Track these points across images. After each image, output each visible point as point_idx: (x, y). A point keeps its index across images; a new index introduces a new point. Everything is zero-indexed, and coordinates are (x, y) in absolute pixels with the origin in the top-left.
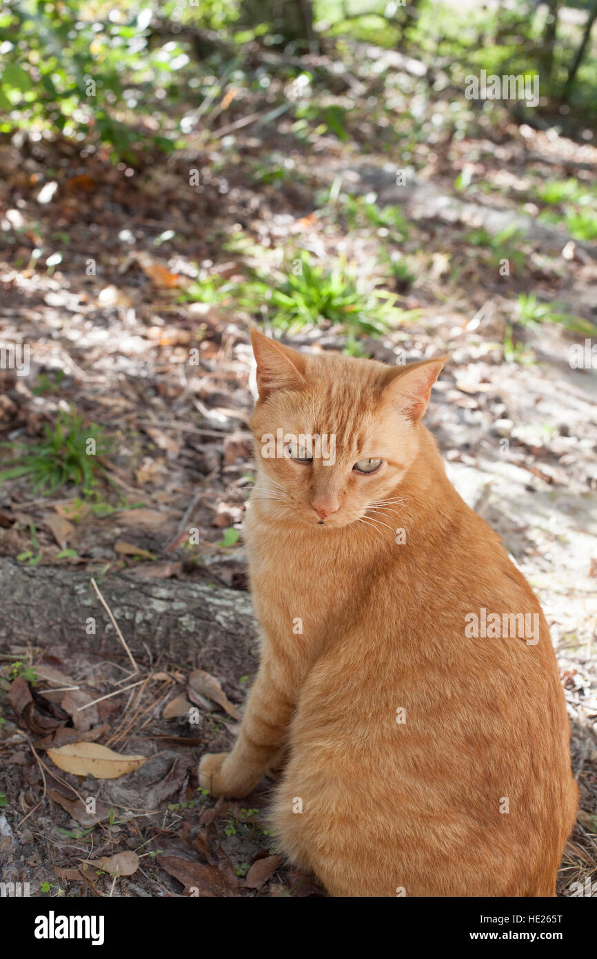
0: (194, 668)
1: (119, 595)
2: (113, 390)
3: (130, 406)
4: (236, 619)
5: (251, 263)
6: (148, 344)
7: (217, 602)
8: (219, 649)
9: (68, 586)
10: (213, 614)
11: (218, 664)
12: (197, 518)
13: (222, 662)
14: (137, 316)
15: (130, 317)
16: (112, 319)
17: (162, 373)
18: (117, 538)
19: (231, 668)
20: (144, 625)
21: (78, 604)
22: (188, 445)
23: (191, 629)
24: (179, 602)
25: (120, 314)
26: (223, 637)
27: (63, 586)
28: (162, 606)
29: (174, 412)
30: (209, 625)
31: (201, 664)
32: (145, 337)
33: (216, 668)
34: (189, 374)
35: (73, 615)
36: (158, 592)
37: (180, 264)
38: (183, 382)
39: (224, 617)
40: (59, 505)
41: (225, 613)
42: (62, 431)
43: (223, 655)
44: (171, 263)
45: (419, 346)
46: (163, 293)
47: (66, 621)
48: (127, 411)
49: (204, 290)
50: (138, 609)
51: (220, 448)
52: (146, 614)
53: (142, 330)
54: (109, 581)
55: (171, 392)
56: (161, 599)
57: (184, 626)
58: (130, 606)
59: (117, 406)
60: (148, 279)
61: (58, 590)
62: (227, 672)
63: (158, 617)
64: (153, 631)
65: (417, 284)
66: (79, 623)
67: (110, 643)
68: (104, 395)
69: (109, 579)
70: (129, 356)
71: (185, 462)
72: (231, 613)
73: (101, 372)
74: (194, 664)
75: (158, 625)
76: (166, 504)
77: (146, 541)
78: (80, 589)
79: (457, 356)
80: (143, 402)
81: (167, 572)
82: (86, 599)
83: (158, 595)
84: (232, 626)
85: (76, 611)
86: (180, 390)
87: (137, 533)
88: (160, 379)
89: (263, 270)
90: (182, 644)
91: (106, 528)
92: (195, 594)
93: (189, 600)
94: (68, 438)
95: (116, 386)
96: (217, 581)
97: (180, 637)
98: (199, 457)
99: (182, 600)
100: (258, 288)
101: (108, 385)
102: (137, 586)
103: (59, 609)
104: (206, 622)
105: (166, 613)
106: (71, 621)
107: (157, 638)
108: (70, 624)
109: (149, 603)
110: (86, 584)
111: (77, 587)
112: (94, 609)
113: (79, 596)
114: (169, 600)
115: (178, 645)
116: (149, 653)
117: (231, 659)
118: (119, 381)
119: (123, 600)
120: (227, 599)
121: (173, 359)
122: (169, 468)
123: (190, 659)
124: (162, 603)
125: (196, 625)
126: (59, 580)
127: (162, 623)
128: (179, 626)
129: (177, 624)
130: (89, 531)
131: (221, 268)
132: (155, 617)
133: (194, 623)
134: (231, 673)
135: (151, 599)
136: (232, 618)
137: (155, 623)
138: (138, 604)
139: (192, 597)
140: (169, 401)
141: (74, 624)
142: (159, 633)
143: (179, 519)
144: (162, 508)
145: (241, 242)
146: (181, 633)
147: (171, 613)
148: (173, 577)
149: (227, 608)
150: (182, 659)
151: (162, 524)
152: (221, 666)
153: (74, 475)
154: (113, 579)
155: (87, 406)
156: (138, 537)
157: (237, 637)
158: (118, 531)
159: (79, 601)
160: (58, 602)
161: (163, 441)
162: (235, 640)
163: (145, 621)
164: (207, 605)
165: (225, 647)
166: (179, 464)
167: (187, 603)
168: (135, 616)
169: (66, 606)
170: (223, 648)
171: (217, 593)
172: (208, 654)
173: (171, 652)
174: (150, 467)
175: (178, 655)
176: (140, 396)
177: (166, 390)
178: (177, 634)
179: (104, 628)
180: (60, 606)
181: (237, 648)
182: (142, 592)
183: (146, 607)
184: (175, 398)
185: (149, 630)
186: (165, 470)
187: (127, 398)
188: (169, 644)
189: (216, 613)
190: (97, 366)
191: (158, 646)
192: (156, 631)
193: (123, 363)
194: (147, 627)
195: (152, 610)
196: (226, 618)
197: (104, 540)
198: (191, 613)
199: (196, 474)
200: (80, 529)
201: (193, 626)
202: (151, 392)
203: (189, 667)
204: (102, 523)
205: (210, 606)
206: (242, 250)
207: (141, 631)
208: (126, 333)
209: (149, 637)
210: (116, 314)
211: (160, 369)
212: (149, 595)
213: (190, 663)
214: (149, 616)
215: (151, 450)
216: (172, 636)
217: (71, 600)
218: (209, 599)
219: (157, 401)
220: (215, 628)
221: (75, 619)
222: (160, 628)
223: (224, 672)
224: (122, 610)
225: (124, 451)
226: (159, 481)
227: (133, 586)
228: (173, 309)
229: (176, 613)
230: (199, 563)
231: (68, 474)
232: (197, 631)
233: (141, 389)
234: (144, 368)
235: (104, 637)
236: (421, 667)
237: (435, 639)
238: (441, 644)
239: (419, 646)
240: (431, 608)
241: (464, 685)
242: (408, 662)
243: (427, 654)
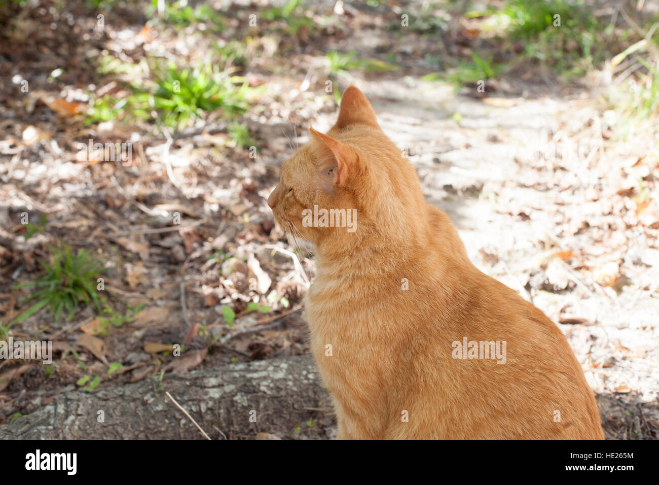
0: (256, 432)
1: (182, 394)
2: (74, 214)
3: (92, 223)
4: (275, 385)
5: (125, 78)
6: (79, 167)
7: (255, 375)
8: (270, 412)
9: (138, 399)
10: (257, 387)
11: (273, 423)
12: (191, 305)
13: (275, 421)
14: (59, 145)
15: (54, 147)
16: (42, 153)
17: (101, 188)
18: (143, 339)
19: (284, 424)
20: (209, 412)
21: (152, 412)
22: (153, 245)
23: (245, 404)
24: (228, 385)
25: (46, 147)
26: (270, 402)
27: (134, 400)
28: (217, 392)
29: (127, 219)
30: (257, 396)
31: (259, 428)
32: (74, 162)
33: (272, 427)
34: (122, 184)
35: (152, 421)
36: (209, 382)
37: (72, 94)
38: (120, 190)
39: (266, 386)
40: (83, 325)
41: (265, 383)
42: (54, 259)
43: (275, 415)
44: (63, 94)
45: (275, 113)
46: (71, 121)
47: (147, 428)
48: (91, 229)
49: (100, 111)
50: (200, 401)
51: (177, 238)
52: (207, 403)
53: (69, 156)
54: (169, 385)
55: (118, 203)
56: (214, 387)
57: (240, 403)
58: (193, 400)
59: (82, 226)
60: (54, 112)
61: (132, 404)
62: (281, 427)
63: (217, 402)
64: (217, 414)
65: (253, 63)
66: (158, 426)
67: (187, 434)
68: (68, 221)
69: (168, 383)
70: (71, 181)
71: (157, 259)
72: (269, 381)
73: (56, 200)
74: (255, 430)
75: (220, 408)
76: (161, 299)
77: (165, 336)
78: (148, 398)
79: (304, 113)
80: (99, 217)
81: (199, 360)
82: (157, 405)
83: (210, 385)
84: (274, 391)
85: (153, 417)
86: (123, 198)
87: (157, 332)
88: (103, 193)
89: (137, 82)
90: (242, 417)
91: (128, 334)
92: (237, 375)
93: (234, 381)
94: (63, 265)
95: (72, 209)
96: (235, 354)
97: (239, 412)
98: (168, 253)
99: (229, 383)
100: (142, 98)
101: (66, 211)
102: (191, 382)
103: (139, 420)
104: (255, 394)
105: (222, 397)
106: (151, 427)
107: (222, 419)
108: (152, 430)
109: (207, 393)
110: (152, 393)
111: (146, 398)
112: (165, 411)
113: (150, 404)
114: (220, 386)
115: (239, 419)
116: (222, 433)
117: (281, 417)
118: (74, 205)
119: (186, 398)
120: (261, 371)
121: (104, 174)
122: (147, 267)
123: (251, 427)
124: (216, 390)
125: (248, 400)
126: (129, 396)
127: (222, 406)
128: (235, 404)
129: (233, 403)
130: (116, 341)
131: (106, 89)
132: (215, 403)
133: (245, 398)
134: (284, 427)
135: (207, 390)
136: (272, 385)
137: (217, 408)
138: (198, 397)
139: (235, 378)
140: (117, 210)
141: (154, 428)
142: (222, 415)
143: (179, 309)
144: (160, 303)
145: (109, 64)
146: (239, 409)
147: (225, 396)
148: (204, 362)
149: (265, 378)
150: (245, 429)
151: (168, 317)
152: (276, 424)
153: (82, 296)
154: (171, 382)
155: (61, 233)
156: (159, 335)
157: (281, 399)
158: (138, 334)
159: (152, 408)
160: (136, 415)
161: (132, 246)
162: (280, 402)
163: (209, 409)
164: (250, 380)
165: (274, 409)
166: (154, 262)
167: (233, 384)
168: (200, 407)
169: (144, 416)
170: (273, 411)
171: (251, 368)
172: (263, 420)
173: (235, 426)
174: (134, 271)
175: (241, 426)
176: (95, 212)
177: (113, 203)
178: (235, 411)
179: (179, 424)
180: (139, 418)
181: (284, 407)
182: (197, 386)
183: (206, 397)
184: (121, 206)
185: (214, 415)
186: (145, 270)
187: (86, 217)
188: (232, 421)
189: (259, 385)
190: (50, 196)
191: (224, 425)
192: (219, 414)
193: (70, 188)
194: (212, 413)
195: (211, 399)
196: (268, 386)
197: (132, 345)
198: (241, 391)
199: (172, 267)
200: (108, 340)
201: (246, 401)
202: (101, 208)
203: (252, 433)
204: (122, 330)
205: (253, 381)
206: (112, 70)
207: (208, 417)
208: (58, 162)
209: (216, 420)
210: (42, 148)
211: (98, 185)
212: (203, 387)
213: (252, 430)
214: (211, 404)
215: (126, 256)
216: (233, 414)
217: (146, 410)
218: (249, 375)
219: (109, 213)
220: (263, 397)
221: (155, 424)
222: (222, 411)
223: (278, 428)
224: (189, 406)
225: (109, 264)
226: (145, 281)
227: (188, 383)
228: (86, 132)
229: (230, 395)
230: (218, 344)
231: (76, 297)
232: (250, 403)
233: (93, 206)
234: (87, 188)
235: (181, 431)
236: (493, 417)
237: (498, 393)
238: (504, 396)
239: (487, 401)
240: (483, 369)
241: (530, 421)
242: (482, 415)
243: (495, 406)
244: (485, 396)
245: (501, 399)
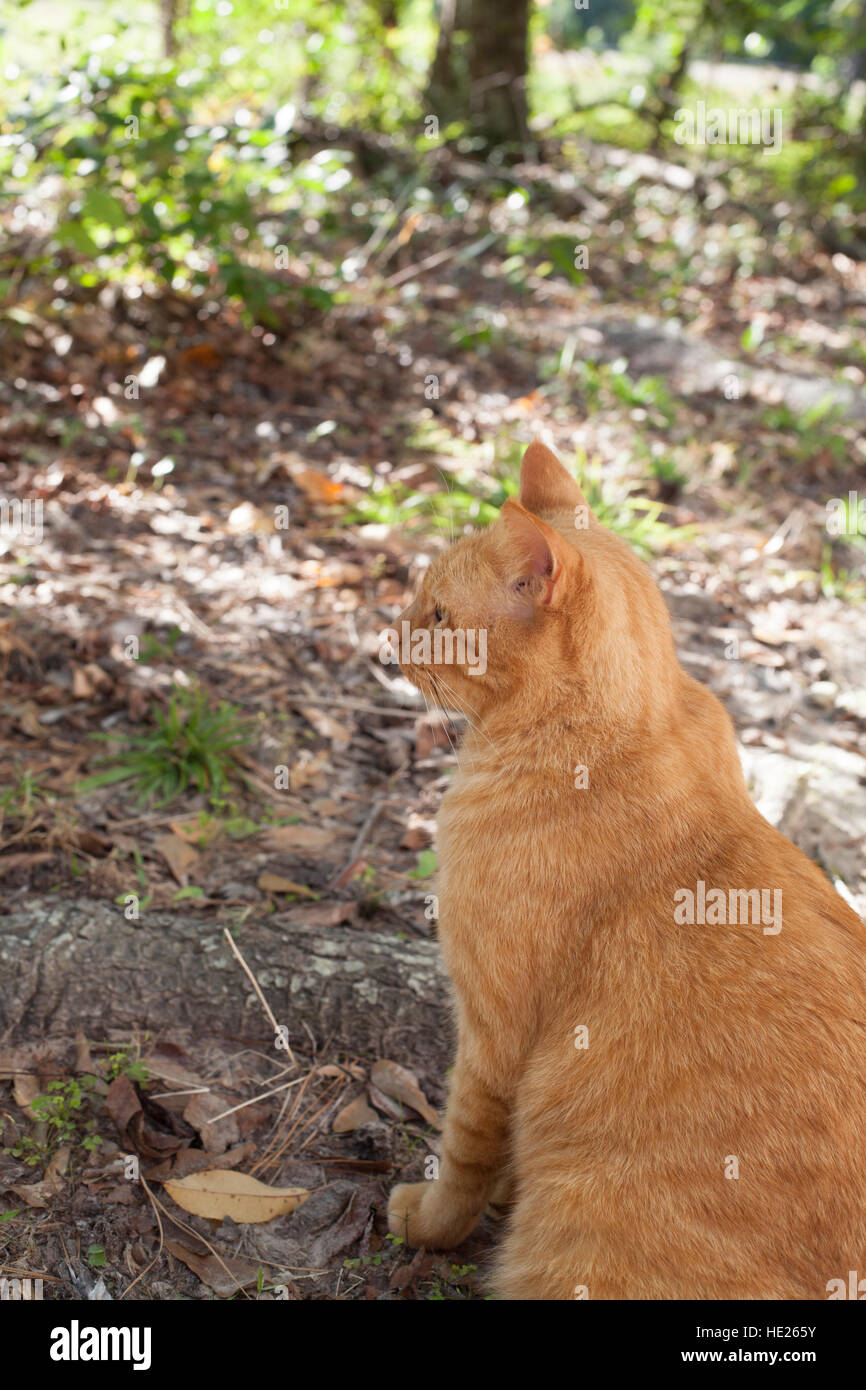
0: (378, 1057)
1: (266, 953)
2: (251, 654)
3: (277, 675)
4: (439, 984)
5: (447, 464)
6: (302, 585)
7: (410, 959)
8: (413, 1029)
9: (190, 940)
10: (404, 977)
11: (413, 1050)
12: (377, 838)
13: (418, 1048)
14: (285, 545)
15: (274, 548)
16: (248, 551)
17: (323, 627)
18: (262, 868)
19: (433, 1057)
20: (303, 995)
21: (206, 967)
22: (363, 731)
23: (373, 1000)
24: (353, 960)
25: (260, 543)
26: (419, 1011)
27: (183, 940)
28: (329, 967)
29: (342, 683)
30: (397, 992)
31: (387, 1052)
32: (297, 576)
33: (410, 1057)
34: (361, 628)
35: (199, 982)
36: (322, 947)
37: (345, 470)
38: (353, 639)
39: (420, 981)
40: (176, 822)
41: (421, 976)
42: (179, 715)
43: (420, 1036)
44: (331, 467)
45: (696, 577)
46: (321, 510)
47: (188, 992)
48: (272, 684)
49: (381, 506)
50: (294, 972)
51: (411, 734)
52: (305, 980)
53: (293, 566)
54: (251, 932)
55: (336, 654)
56: (327, 956)
57: (363, 996)
58: (282, 967)
59: (258, 676)
60: (300, 492)
61: (177, 945)
62: (426, 1062)
63: (323, 984)
64: (316, 1004)
65: (690, 488)
66: (208, 994)
67: (253, 1022)
68: (239, 661)
69: (251, 928)
70: (273, 604)
71: (358, 755)
72: (431, 975)
73: (233, 628)
74: (377, 1052)
75: (324, 994)
76: (333, 817)
77: (304, 872)
78: (208, 943)
79: (752, 592)
80: (295, 670)
81: (336, 916)
82: (218, 959)
83: (323, 951)
84: (432, 995)
85: (204, 976)
86: (349, 651)
87: (292, 861)
88: (320, 635)
89: (465, 476)
90: (360, 1022)
91: (245, 855)
92: (377, 949)
93: (368, 957)
94: (187, 725)
95: (255, 647)
96: (408, 928)
97: (357, 1012)
98: (379, 748)
99: (358, 957)
100: (460, 500)
101: (245, 646)
102: (292, 938)
103: (178, 974)
104: (394, 989)
105: (335, 977)
106: (196, 991)
107: (322, 1014)
108: (196, 997)
109: (310, 963)
110: (217, 937)
111: (204, 942)
112: (229, 972)
113: (206, 954)
114: (340, 958)
115: (354, 1023)
116: (312, 1037)
117: (432, 1043)
118: (261, 640)
119: (271, 960)
120: (425, 955)
121: (338, 607)
122: (336, 765)
123: (371, 1045)
124: (329, 962)
125: (379, 994)
126: (178, 932)
127: (329, 993)
128: (355, 996)
129: (351, 993)
130: (221, 859)
131: (408, 472)
132: (319, 984)
133: (376, 990)
134: (432, 1063)
135: (313, 957)
136: (432, 983)
137: (320, 993)
138: (293, 965)
139: (372, 953)
140: (334, 667)
141: (201, 996)
142: (325, 1007)
143: (352, 839)
144: (327, 823)
145: (430, 433)
146: (358, 1006)
147: (342, 977)
148: (345, 923)
149: (424, 968)
150: (359, 1043)
151: (328, 846)
152: (418, 1054)
153: (198, 777)
154: (257, 929)
155: (214, 678)
156: (292, 867)
157: (441, 1011)
158: (262, 858)
159: (208, 962)
160: (177, 964)
161: (325, 726)
162: (437, 1016)
163: (304, 990)
164: (395, 964)
165: (423, 1025)
166: (351, 760)
167: (365, 962)
168: (290, 982)
169: (189, 970)
170: (420, 1028)
171: (409, 946)
172: (398, 1037)
173: (344, 1035)
174: (310, 763)
175: (354, 1038)
176: (291, 661)
177: (328, 651)
178: (350, 1008)
179: (245, 1001)
180: (180, 971)
181: (441, 1026)
182: (300, 948)
183: (306, 969)
184: (342, 662)
185: (311, 1003)
186: (329, 768)
187: (272, 664)
188: (340, 1023)
189: (408, 975)
190: (227, 619)
191: (324, 1026)
192: (320, 1004)
193: (265, 613)
194: (307, 998)
195: (314, 974)
196: (424, 983)
197: (243, 872)
198: (372, 977)
199: (374, 772)
200: (208, 856)
201: (375, 995)
202: (307, 655)
203: (371, 1056)
204: (239, 847)
205: (400, 965)
206: (433, 446)
207: (299, 1004)
208: (270, 571)
209: (311, 1013)
210: (254, 544)
211: (319, 621)
212: (309, 952)
213: (371, 1051)
214: (311, 983)
215: (309, 740)
216: (345, 1011)
217: (197, 961)
218: (398, 956)
219: (315, 668)
220: (408, 998)
221: (202, 989)
222: (327, 1000)
223: (421, 1062)
224: (271, 974)
225: (270, 742)
226: (321, 784)
227: (285, 938)
228: (336, 533)
229: (349, 977)
230: (382, 903)
231: (188, 777)
232: (381, 1002)
233: (292, 651)
234: (295, 621)
235: (245, 1013)
236: (704, 1071)
237: (722, 1028)
238: (732, 1036)
239: (698, 1038)
240: (705, 979)
241: (772, 1095)
242: (684, 1063)
243: (712, 1051)
244: (697, 1028)
245: (725, 1040)
